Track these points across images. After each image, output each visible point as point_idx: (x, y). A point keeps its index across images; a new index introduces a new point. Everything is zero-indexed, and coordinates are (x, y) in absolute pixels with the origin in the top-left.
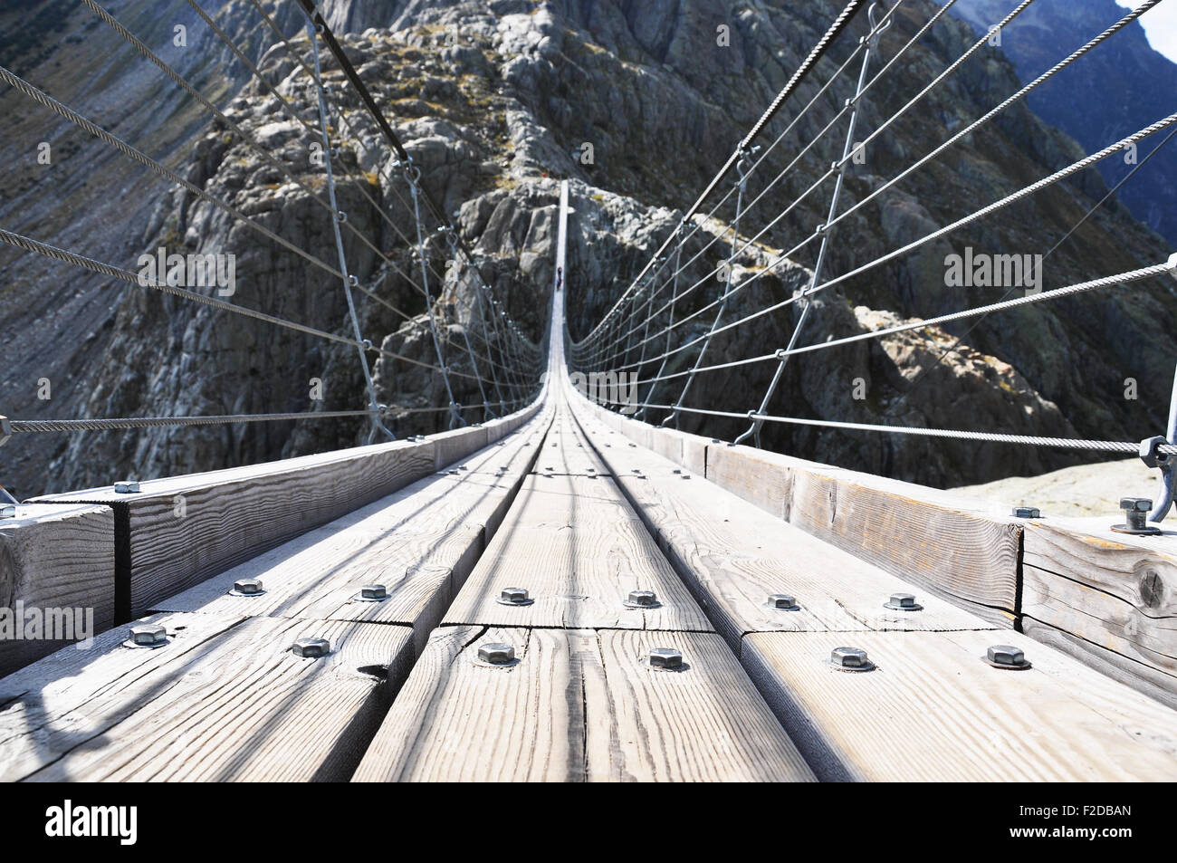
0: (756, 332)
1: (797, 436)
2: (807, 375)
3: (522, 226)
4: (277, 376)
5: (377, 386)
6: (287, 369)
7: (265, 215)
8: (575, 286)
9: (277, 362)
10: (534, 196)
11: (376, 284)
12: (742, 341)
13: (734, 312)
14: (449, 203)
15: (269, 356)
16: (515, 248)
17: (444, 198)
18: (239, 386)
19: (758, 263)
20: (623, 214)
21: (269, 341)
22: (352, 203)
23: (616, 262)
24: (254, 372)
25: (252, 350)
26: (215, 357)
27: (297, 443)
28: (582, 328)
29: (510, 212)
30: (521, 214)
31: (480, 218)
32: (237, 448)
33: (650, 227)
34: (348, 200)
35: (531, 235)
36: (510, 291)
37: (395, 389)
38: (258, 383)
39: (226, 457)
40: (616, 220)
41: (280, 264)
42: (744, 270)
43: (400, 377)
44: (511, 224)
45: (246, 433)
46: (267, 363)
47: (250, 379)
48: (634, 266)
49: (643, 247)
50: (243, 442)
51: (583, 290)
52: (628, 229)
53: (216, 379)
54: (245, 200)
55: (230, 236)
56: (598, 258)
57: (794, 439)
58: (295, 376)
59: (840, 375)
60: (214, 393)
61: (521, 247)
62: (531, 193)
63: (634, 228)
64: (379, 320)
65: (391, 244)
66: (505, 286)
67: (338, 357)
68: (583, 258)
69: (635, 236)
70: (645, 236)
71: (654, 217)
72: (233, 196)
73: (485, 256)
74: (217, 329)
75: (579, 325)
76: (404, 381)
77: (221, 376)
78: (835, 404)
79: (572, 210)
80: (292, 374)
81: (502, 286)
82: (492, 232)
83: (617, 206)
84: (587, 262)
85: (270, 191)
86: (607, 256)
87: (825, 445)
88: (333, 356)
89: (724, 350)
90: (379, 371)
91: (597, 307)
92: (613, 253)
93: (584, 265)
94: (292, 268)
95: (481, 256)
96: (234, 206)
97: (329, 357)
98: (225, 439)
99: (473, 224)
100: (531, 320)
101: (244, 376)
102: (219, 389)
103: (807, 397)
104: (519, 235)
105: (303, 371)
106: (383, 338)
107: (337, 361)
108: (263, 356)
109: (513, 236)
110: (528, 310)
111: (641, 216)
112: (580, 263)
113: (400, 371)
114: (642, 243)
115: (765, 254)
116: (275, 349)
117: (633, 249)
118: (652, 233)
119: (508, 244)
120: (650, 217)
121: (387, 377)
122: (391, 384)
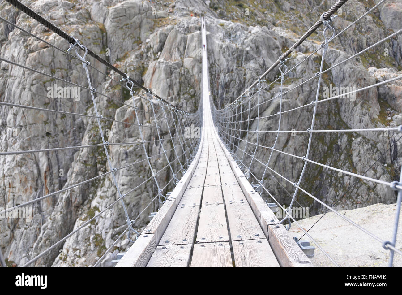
0: (313, 88)
1: (341, 141)
2: (343, 108)
3: (183, 44)
4: (61, 135)
5: (115, 135)
6: (66, 131)
7: (45, 50)
8: (214, 73)
9: (60, 128)
10: (187, 27)
11: (109, 82)
12: (305, 93)
13: (300, 78)
14: (143, 35)
15: (56, 125)
16: (180, 56)
17: (140, 33)
18: (41, 143)
19: (311, 50)
20: (236, 32)
21: (55, 118)
22: (91, 40)
23: (234, 58)
24: (48, 134)
25: (46, 123)
26: (26, 128)
27: (75, 170)
28: (219, 95)
29: (176, 37)
30: (182, 38)
31: (160, 42)
32: (43, 175)
33: (251, 38)
34: (89, 39)
35: (188, 48)
36: (180, 79)
37: (125, 136)
38: (51, 140)
39: (37, 180)
40: (232, 36)
41: (56, 76)
42: (304, 55)
43: (126, 130)
44: (177, 44)
45: (47, 167)
46: (55, 129)
47: (47, 138)
48: (244, 60)
49: (248, 49)
50: (46, 172)
51: (219, 75)
52: (239, 40)
53: (27, 140)
54: (32, 42)
55: (27, 63)
56: (225, 57)
57: (339, 143)
58: (71, 134)
59: (362, 106)
60: (27, 147)
61: (184, 55)
62: (186, 26)
63: (242, 39)
64: (112, 101)
65: (114, 60)
66: (177, 77)
67: (93, 122)
68: (217, 58)
69: (243, 44)
70: (249, 42)
71: (252, 32)
72: (25, 41)
73: (165, 62)
74: (25, 113)
75: (218, 94)
76: (129, 131)
77: (30, 138)
78: (360, 122)
79: (208, 33)
80: (69, 134)
81: (175, 77)
82: (167, 49)
83: (232, 28)
84: (219, 60)
85: (46, 37)
86: (229, 56)
87: (357, 145)
88: (90, 122)
89: (296, 99)
90: (115, 128)
91: (226, 83)
92: (232, 53)
93: (217, 62)
94: (63, 78)
95: (163, 62)
96: (26, 46)
97: (88, 123)
98: (36, 171)
99: (157, 46)
100: (192, 94)
101: (43, 137)
102: (30, 145)
103: (344, 120)
104: (181, 49)
105: (74, 131)
106: (115, 110)
107: (92, 124)
108: (52, 125)
109: (179, 49)
110: (190, 88)
111: (245, 32)
112: (215, 61)
113: (126, 126)
114: (247, 46)
115: (314, 45)
116: (58, 121)
117: (242, 51)
118: (252, 41)
119: (176, 55)
120: (250, 32)
121: (120, 130)
122: (122, 134)
